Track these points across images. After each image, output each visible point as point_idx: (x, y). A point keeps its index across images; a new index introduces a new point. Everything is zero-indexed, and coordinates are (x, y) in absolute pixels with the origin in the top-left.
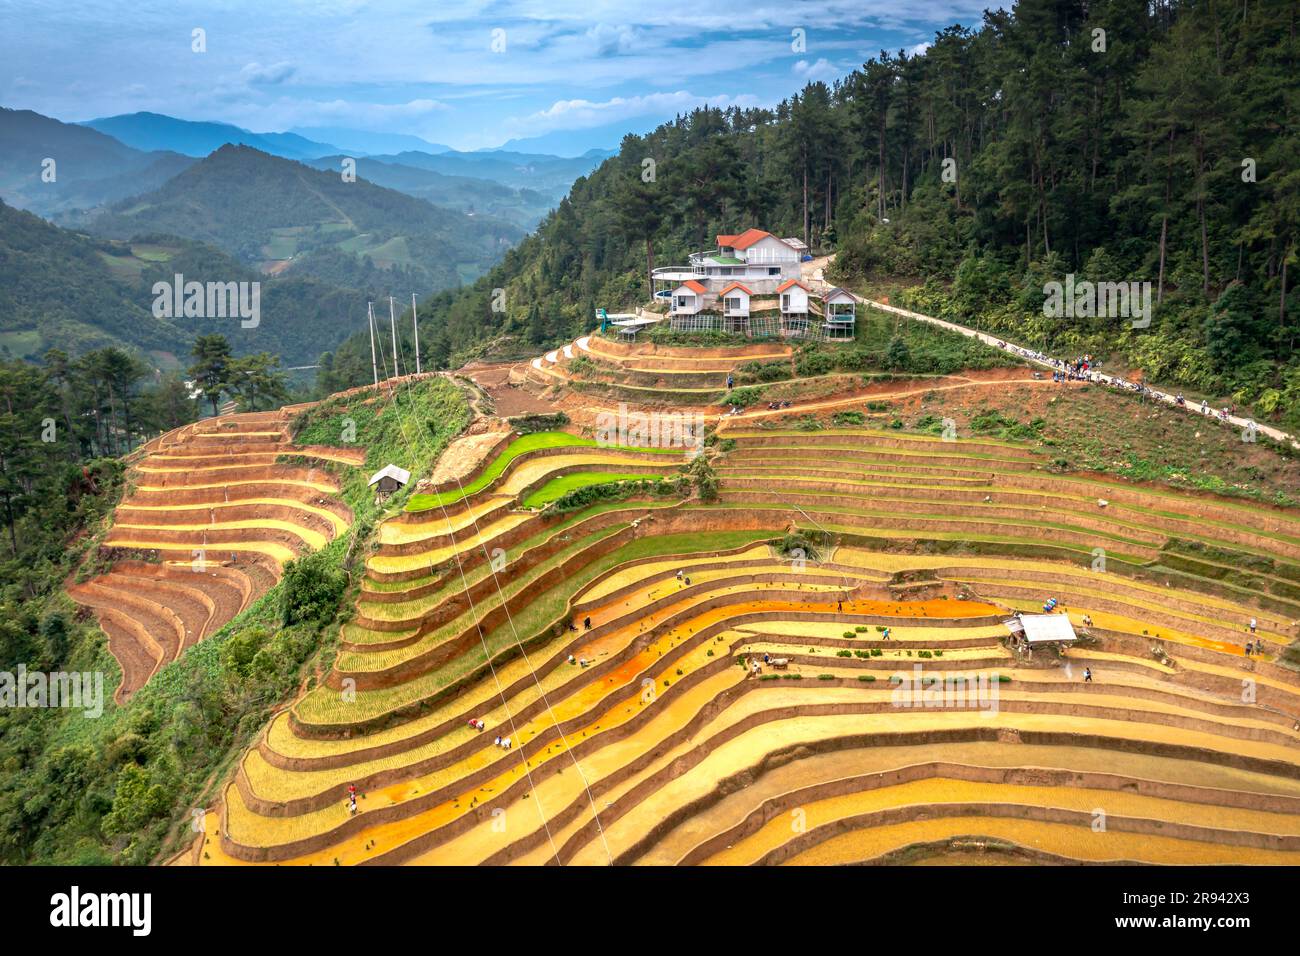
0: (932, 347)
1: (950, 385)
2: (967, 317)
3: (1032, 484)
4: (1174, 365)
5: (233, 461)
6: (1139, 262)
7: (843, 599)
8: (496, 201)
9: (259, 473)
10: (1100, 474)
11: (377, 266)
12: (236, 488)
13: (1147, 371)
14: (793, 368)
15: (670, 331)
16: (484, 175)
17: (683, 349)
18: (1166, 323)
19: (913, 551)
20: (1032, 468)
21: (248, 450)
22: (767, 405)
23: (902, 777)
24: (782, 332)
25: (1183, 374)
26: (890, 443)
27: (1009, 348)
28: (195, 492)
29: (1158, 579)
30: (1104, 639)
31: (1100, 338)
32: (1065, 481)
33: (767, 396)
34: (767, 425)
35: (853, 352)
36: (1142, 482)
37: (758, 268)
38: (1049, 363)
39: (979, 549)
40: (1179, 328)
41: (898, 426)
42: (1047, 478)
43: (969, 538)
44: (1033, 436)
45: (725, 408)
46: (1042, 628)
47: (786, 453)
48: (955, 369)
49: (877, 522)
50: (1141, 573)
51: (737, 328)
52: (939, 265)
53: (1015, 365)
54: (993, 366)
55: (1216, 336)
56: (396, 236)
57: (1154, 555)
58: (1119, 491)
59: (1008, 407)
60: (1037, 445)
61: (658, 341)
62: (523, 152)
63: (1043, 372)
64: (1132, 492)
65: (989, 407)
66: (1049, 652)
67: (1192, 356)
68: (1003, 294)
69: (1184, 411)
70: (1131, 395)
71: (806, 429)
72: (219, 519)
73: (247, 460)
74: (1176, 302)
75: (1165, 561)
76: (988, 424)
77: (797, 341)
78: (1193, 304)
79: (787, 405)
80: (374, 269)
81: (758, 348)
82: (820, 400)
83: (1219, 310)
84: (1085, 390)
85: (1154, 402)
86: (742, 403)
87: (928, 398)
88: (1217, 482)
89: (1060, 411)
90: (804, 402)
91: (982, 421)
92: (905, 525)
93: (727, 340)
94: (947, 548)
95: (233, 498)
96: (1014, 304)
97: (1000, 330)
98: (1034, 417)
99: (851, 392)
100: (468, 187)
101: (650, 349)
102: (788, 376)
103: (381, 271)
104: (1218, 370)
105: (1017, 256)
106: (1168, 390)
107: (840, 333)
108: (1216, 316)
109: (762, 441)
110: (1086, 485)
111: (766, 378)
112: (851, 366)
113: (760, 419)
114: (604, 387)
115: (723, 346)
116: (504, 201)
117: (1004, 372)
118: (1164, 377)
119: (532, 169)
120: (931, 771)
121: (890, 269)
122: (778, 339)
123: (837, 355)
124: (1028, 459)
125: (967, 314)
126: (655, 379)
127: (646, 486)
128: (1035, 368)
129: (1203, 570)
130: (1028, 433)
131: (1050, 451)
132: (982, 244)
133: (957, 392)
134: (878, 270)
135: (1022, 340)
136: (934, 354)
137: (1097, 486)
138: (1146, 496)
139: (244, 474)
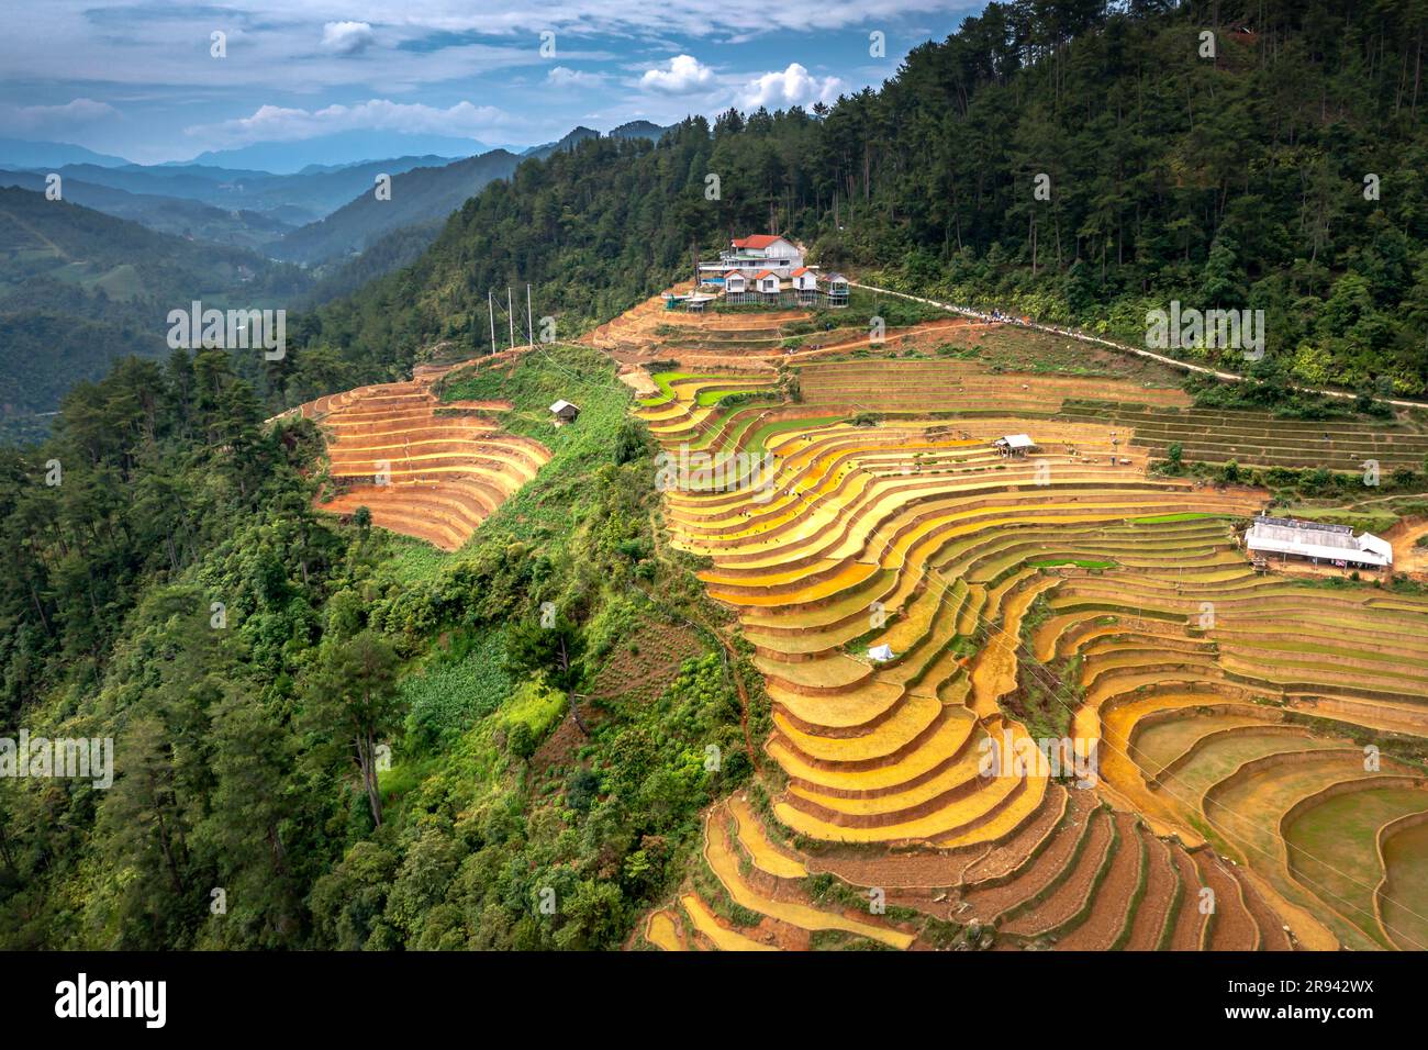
0: (899, 309)
1: (916, 331)
2: (914, 290)
3: (984, 380)
4: (1048, 311)
5: (399, 415)
6: (1017, 252)
7: (902, 443)
8: (211, 224)
9: (423, 423)
10: (1020, 372)
11: (113, 298)
12: (412, 434)
13: (1033, 315)
14: (813, 326)
15: (728, 304)
16: (183, 194)
17: (740, 316)
18: (1041, 286)
19: (929, 419)
20: (981, 373)
21: (406, 407)
22: (808, 348)
23: (971, 507)
24: (800, 303)
25: (1053, 316)
26: (893, 366)
27: (948, 307)
28: (386, 437)
29: (1063, 419)
30: (1044, 447)
31: (1001, 298)
32: (1002, 378)
33: (806, 342)
34: (815, 359)
35: (851, 314)
36: (1043, 374)
37: (773, 261)
38: (975, 314)
39: (965, 415)
40: (1048, 289)
41: (893, 356)
42: (990, 378)
43: (958, 410)
44: (977, 356)
45: (785, 350)
46: (1016, 441)
47: (832, 374)
48: (917, 323)
49: (903, 406)
50: (1054, 418)
51: (772, 301)
52: (889, 257)
53: (955, 317)
54: (941, 318)
55: (1071, 291)
56: (121, 263)
57: (1058, 409)
58: (1033, 380)
59: (957, 341)
60: (981, 360)
61: (721, 311)
62: (226, 166)
63: (973, 320)
64: (1040, 380)
65: (946, 341)
66: (1017, 453)
67: (1058, 306)
68: (936, 275)
69: (1059, 335)
70: (1028, 328)
71: (839, 360)
72: (411, 454)
73: (409, 414)
74: (1043, 275)
75: (1064, 411)
76: (947, 351)
77: (811, 309)
78: (1053, 275)
79: (821, 347)
80: (109, 302)
81: (788, 314)
82: (837, 344)
83: (1072, 277)
84: (1001, 327)
85: (1041, 331)
86: (796, 346)
87: (905, 340)
88: (1083, 370)
89: (989, 340)
90: (829, 346)
91: (944, 349)
92: (919, 406)
93: (766, 309)
94: (947, 416)
95: (413, 440)
96: (946, 280)
97: (939, 297)
98: (974, 346)
99: (855, 339)
100: (173, 208)
101: (716, 317)
102: (812, 331)
103: (118, 303)
104: (1072, 312)
105: (940, 250)
106: (1046, 324)
107: (839, 302)
108: (1068, 280)
109: (816, 368)
110: (1013, 379)
111: (800, 332)
112: (851, 323)
113: (810, 356)
114: (696, 343)
115: (766, 314)
116: (221, 225)
117: (948, 322)
118: (1043, 318)
119: (241, 187)
120: (983, 504)
121: (856, 261)
122: (799, 308)
123: (841, 316)
124: (978, 368)
125: (914, 288)
126: (731, 334)
127: (759, 395)
128: (968, 318)
129: (1084, 412)
130: (975, 353)
131: (988, 363)
132: (915, 242)
133: (922, 335)
134: (847, 261)
135: (952, 302)
136: (901, 313)
137: (1019, 379)
138: (1048, 381)
139: (412, 424)
